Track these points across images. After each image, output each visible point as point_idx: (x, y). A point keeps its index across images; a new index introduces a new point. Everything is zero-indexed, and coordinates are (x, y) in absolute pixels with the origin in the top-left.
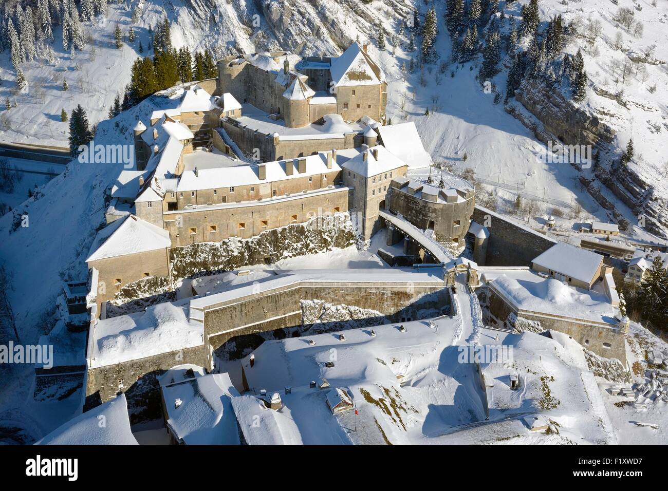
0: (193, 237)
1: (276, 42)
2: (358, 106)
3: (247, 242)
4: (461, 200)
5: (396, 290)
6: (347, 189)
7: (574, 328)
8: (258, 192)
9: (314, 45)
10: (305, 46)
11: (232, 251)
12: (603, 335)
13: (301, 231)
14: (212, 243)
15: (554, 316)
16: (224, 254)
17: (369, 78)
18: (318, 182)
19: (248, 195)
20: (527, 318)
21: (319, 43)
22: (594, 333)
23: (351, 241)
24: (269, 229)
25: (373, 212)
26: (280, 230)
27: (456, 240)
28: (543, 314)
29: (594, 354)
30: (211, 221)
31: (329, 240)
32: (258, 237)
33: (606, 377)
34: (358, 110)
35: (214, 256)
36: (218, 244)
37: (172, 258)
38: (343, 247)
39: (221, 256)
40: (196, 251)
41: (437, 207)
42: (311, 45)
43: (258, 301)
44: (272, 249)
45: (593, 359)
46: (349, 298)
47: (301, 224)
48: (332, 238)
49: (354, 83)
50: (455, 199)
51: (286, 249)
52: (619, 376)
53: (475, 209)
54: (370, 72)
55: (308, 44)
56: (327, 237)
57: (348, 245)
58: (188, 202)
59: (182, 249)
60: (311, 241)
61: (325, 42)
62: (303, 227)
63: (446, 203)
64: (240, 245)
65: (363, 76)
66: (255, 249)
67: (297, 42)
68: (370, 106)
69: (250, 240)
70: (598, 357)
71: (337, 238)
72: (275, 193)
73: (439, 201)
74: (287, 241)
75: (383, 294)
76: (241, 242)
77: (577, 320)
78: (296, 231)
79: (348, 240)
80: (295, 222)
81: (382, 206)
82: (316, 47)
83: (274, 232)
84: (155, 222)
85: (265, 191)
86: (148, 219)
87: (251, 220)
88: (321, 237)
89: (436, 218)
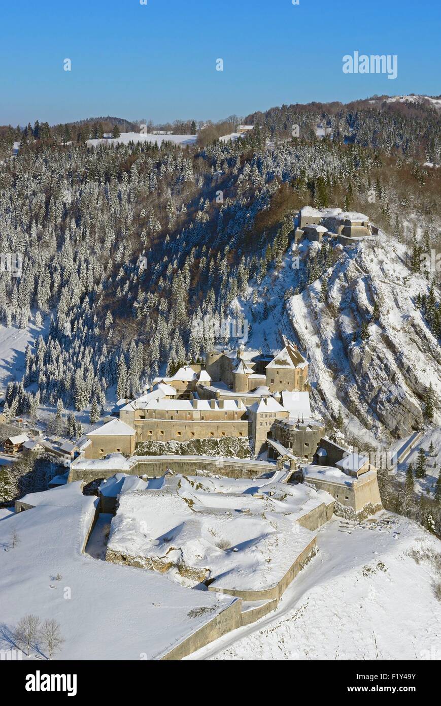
0: (150, 437)
1: (355, 385)
2: (281, 382)
3: (181, 444)
4: (308, 430)
5: (249, 469)
6: (247, 421)
7: (331, 488)
8: (192, 416)
9: (388, 390)
10: (380, 390)
11: (172, 449)
12: (344, 492)
13: (216, 443)
14: (161, 442)
15: (322, 481)
16: (167, 449)
17: (288, 364)
18: (231, 416)
19: (186, 417)
20: (309, 482)
21: (393, 388)
22: (340, 491)
23: (248, 455)
24: (195, 438)
25: (261, 438)
26: (202, 440)
27: (306, 457)
28: (316, 479)
29: (340, 504)
30: (161, 428)
31: (234, 452)
32: (188, 442)
33: (345, 518)
34: (280, 385)
35: (161, 449)
36: (164, 443)
37: (136, 447)
38: (242, 458)
39: (165, 450)
40: (151, 445)
41: (293, 433)
42: (386, 389)
43: (170, 464)
44: (195, 451)
45: (339, 507)
46: (223, 471)
47: (216, 439)
48: (235, 451)
49: (278, 366)
50: (305, 429)
51: (205, 453)
52: (352, 517)
53: (321, 439)
54: (289, 360)
55: (383, 388)
56: (232, 450)
57: (245, 457)
58: (151, 416)
59: (143, 443)
60: (221, 450)
61: (398, 387)
62: (217, 441)
63: (298, 430)
64: (177, 446)
65: (284, 363)
66: (185, 449)
67: (373, 386)
68: (288, 383)
69: (183, 443)
70: (342, 505)
71: (239, 452)
72: (203, 418)
73: (295, 429)
74: (206, 448)
75: (242, 470)
76: (178, 444)
77: (332, 483)
78: (213, 443)
79: (246, 454)
80: (212, 437)
81: (269, 435)
82: (390, 391)
83: (198, 441)
84: (130, 424)
85: (196, 416)
86: (126, 422)
87: (185, 431)
88: (228, 449)
89: (293, 440)
